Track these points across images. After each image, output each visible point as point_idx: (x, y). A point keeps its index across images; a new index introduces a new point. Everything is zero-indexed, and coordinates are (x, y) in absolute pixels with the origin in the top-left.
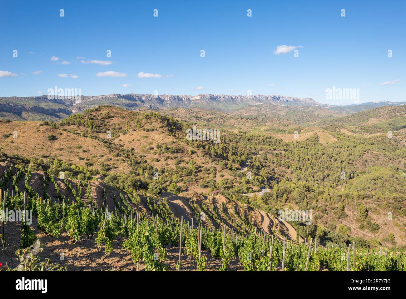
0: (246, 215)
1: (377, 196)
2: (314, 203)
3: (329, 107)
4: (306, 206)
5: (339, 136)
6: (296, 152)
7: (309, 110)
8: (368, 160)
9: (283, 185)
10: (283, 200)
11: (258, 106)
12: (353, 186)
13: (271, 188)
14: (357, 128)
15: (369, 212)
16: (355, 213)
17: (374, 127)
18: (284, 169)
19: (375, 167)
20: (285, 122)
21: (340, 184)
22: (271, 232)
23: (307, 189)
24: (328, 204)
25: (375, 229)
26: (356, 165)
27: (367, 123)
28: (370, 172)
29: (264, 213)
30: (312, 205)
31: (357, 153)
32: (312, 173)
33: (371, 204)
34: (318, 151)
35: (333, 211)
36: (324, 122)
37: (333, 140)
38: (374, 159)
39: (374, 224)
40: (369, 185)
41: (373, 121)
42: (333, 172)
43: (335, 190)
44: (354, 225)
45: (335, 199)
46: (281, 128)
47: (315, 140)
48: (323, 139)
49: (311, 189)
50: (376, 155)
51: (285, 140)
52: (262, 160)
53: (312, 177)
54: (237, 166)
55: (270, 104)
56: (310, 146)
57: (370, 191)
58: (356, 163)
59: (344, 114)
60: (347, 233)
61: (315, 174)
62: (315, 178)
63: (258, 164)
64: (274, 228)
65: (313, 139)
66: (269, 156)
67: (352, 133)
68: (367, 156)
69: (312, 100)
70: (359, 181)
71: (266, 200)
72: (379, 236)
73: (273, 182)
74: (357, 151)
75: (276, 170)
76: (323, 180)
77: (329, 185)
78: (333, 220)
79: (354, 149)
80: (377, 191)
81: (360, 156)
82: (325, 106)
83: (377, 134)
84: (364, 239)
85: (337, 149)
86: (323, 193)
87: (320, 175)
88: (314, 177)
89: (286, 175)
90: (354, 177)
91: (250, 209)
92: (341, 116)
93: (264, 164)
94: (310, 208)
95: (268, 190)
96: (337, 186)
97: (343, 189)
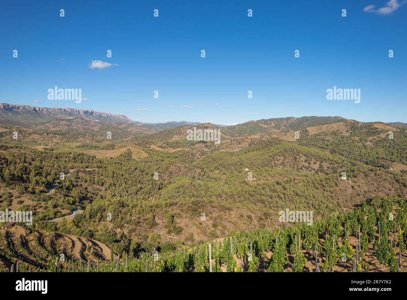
0: (53, 244)
1: (180, 203)
2: (128, 217)
3: (140, 124)
4: (121, 222)
5: (149, 151)
6: (110, 168)
7: (122, 126)
8: (173, 172)
9: (96, 204)
10: (97, 220)
11: (68, 120)
12: (162, 196)
13: (84, 208)
14: (164, 144)
15: (175, 218)
16: (163, 221)
17: (177, 142)
18: (98, 187)
19: (179, 178)
20: (99, 138)
21: (151, 196)
22: (83, 257)
23: (121, 205)
24: (141, 216)
25: (179, 231)
26: (164, 176)
27: (172, 139)
28: (175, 182)
29: (74, 238)
30: (127, 220)
31: (164, 166)
32: (126, 189)
33: (176, 211)
34: (132, 166)
35: (146, 222)
36: (136, 138)
37: (145, 155)
38: (177, 171)
39: (178, 227)
40: (174, 194)
41: (176, 138)
42: (144, 185)
43: (147, 202)
44: (163, 231)
45: (147, 210)
46: (95, 144)
47: (129, 155)
48: (135, 154)
49: (125, 203)
50: (179, 167)
51: (99, 157)
52: (73, 179)
53: (126, 192)
54: (42, 188)
55: (82, 119)
56: (124, 162)
57: (175, 199)
58: (164, 175)
59: (153, 132)
60: (158, 240)
61: (129, 188)
62: (129, 193)
63: (68, 183)
64: (87, 252)
65: (126, 155)
66: (81, 174)
67: (160, 149)
68: (172, 168)
69: (125, 116)
70: (166, 191)
71: (77, 223)
72: (182, 237)
73: (86, 202)
75: (90, 189)
76: (137, 193)
77: (141, 197)
78: (146, 230)
79: (162, 162)
80: (180, 198)
81: (167, 168)
82: (137, 123)
83: (179, 149)
84: (171, 243)
85: (148, 164)
86: (135, 206)
87: (133, 189)
88: (127, 192)
89: (100, 193)
90: (162, 188)
91: (58, 236)
92: (151, 133)
93: (75, 183)
94: (124, 223)
95: (80, 212)
96: (149, 198)
97: (153, 200)
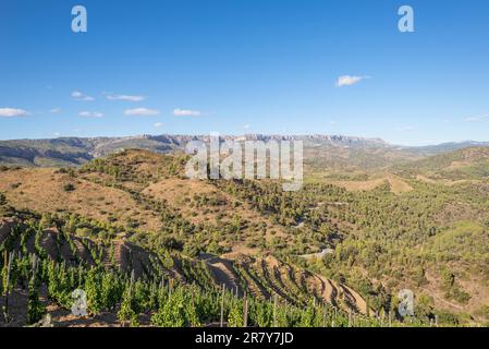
0: (303, 282)
1: (465, 258)
2: (387, 267)
3: (401, 148)
4: (378, 271)
5: (415, 183)
6: (363, 204)
7: (379, 151)
8: (452, 213)
9: (348, 244)
10: (349, 263)
11: (316, 148)
12: (434, 246)
13: (333, 247)
14: (436, 174)
15: (456, 278)
16: (438, 279)
17: (457, 171)
18: (349, 224)
19: (461, 222)
20: (349, 167)
21: (419, 243)
22: (335, 304)
23: (378, 249)
24: (404, 268)
25: (464, 298)
26: (437, 218)
27: (449, 167)
28: (455, 228)
29: (325, 279)
30: (385, 269)
31: (438, 204)
32: (383, 229)
33: (458, 268)
34: (390, 202)
35: (411, 276)
36: (395, 167)
37: (408, 188)
38: (458, 212)
39: (463, 293)
40: (454, 244)
41: (455, 165)
42: (408, 228)
43: (413, 251)
44: (438, 294)
45: (413, 261)
46: (345, 174)
47: (386, 188)
48: (395, 187)
49: (383, 248)
50: (461, 206)
51: (349, 189)
52: (322, 213)
53: (383, 234)
54: (292, 220)
55: (330, 145)
56: (380, 196)
57: (456, 252)
58: (437, 216)
59: (420, 157)
60: (430, 304)
61: (387, 230)
62: (387, 236)
63: (316, 218)
64: (338, 298)
65: (383, 187)
66: (329, 208)
67: (430, 180)
68: (450, 208)
69: (379, 139)
70: (441, 238)
71: (327, 262)
72: (469, 308)
73: (336, 241)
74: (437, 202)
75: (339, 225)
76: (397, 237)
77: (405, 243)
79: (433, 199)
80: (464, 250)
81: (442, 207)
82: (397, 147)
83: (462, 181)
84: (451, 312)
85: (413, 200)
86: (397, 253)
87: (394, 231)
88: (385, 234)
89: (352, 232)
90: (435, 234)
91: (308, 274)
92: (416, 159)
93: (324, 218)
94: (382, 273)
95: (330, 251)
96: (415, 245)
97: (422, 249)
